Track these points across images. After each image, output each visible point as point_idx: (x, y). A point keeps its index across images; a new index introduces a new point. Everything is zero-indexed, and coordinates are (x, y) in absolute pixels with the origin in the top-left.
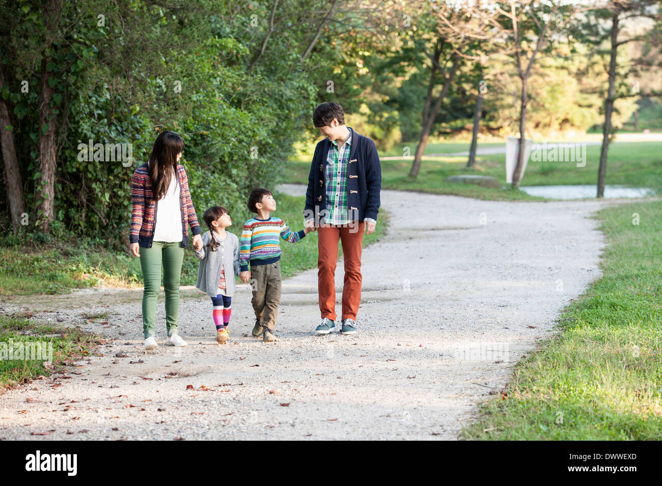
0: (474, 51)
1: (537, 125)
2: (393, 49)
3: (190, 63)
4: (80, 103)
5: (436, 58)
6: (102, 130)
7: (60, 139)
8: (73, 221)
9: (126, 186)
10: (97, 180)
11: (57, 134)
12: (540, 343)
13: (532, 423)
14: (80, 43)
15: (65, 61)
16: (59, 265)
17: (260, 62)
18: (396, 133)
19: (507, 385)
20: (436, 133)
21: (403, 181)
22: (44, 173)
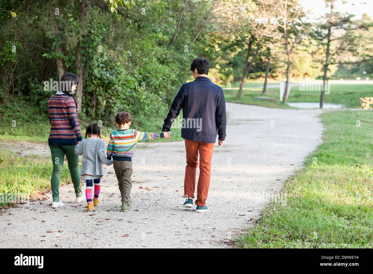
0: (267, 42)
1: (293, 76)
2: (231, 40)
3: (143, 44)
4: (94, 61)
5: (250, 44)
6: (103, 73)
7: (85, 76)
8: (89, 113)
9: (113, 98)
10: (100, 95)
11: (83, 74)
12: (296, 172)
13: (293, 207)
14: (95, 34)
15: (88, 42)
16: (83, 132)
17: (173, 44)
18: (231, 77)
19: (281, 190)
20: (249, 78)
21: (234, 99)
22: (77, 92)
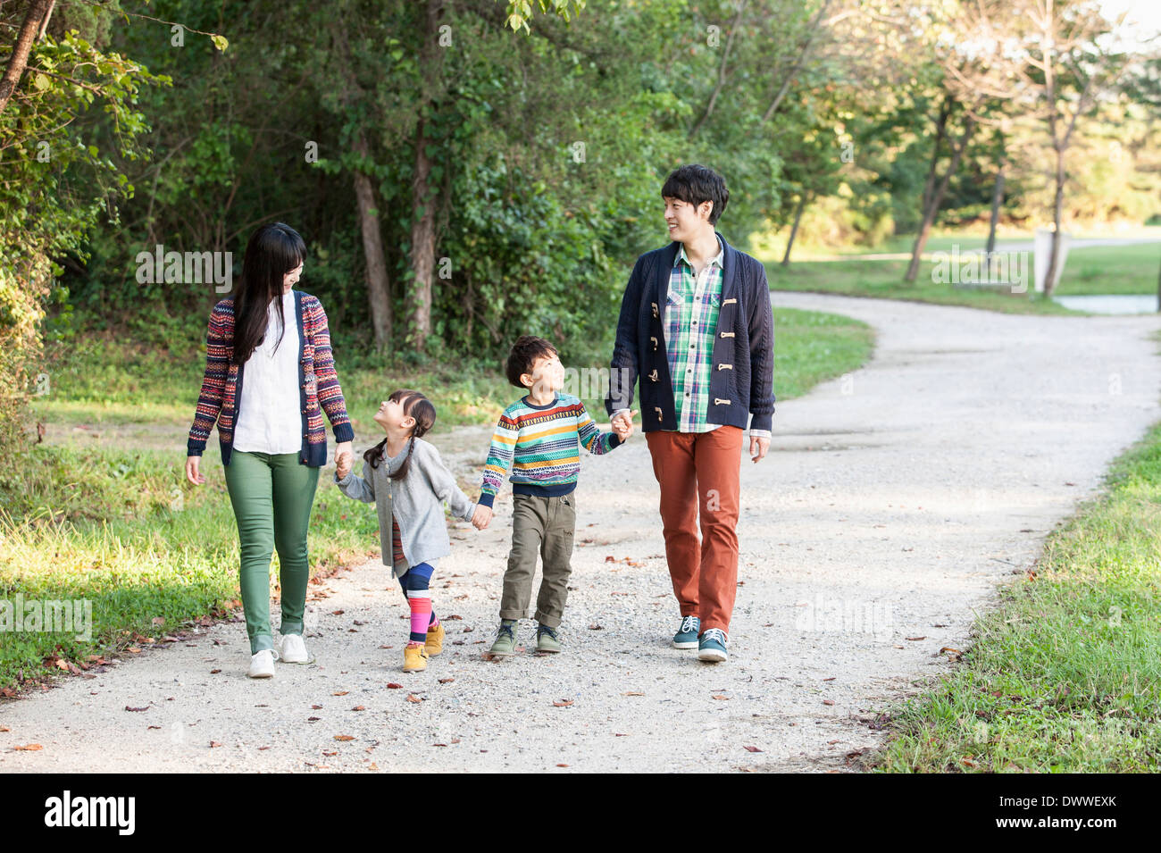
0: (992, 113)
1: (1077, 214)
2: (884, 110)
3: (613, 126)
4: (467, 178)
5: (942, 121)
6: (495, 215)
7: (439, 226)
8: (455, 336)
9: (526, 290)
10: (487, 282)
11: (436, 219)
12: (1081, 506)
13: (1071, 612)
14: (467, 99)
15: (448, 123)
16: (437, 395)
17: (706, 125)
18: (887, 223)
19: (1036, 561)
20: (940, 223)
21: (896, 287)
22: (418, 272)
